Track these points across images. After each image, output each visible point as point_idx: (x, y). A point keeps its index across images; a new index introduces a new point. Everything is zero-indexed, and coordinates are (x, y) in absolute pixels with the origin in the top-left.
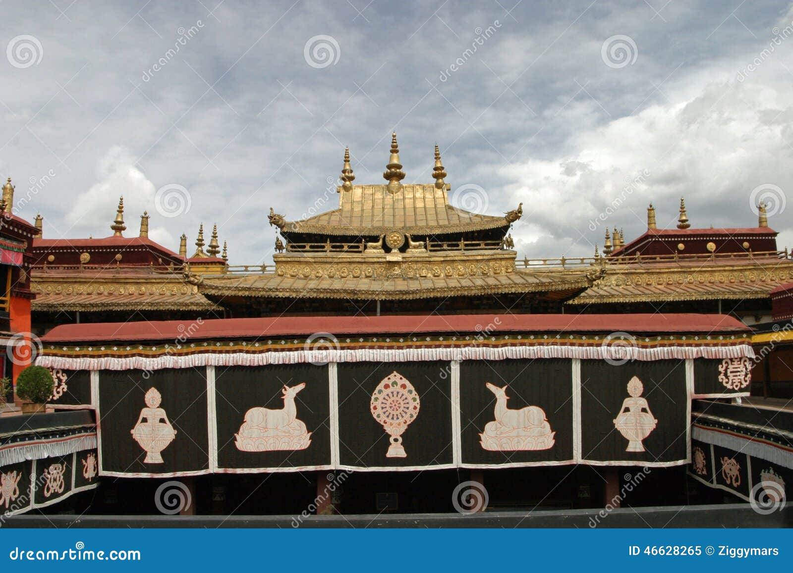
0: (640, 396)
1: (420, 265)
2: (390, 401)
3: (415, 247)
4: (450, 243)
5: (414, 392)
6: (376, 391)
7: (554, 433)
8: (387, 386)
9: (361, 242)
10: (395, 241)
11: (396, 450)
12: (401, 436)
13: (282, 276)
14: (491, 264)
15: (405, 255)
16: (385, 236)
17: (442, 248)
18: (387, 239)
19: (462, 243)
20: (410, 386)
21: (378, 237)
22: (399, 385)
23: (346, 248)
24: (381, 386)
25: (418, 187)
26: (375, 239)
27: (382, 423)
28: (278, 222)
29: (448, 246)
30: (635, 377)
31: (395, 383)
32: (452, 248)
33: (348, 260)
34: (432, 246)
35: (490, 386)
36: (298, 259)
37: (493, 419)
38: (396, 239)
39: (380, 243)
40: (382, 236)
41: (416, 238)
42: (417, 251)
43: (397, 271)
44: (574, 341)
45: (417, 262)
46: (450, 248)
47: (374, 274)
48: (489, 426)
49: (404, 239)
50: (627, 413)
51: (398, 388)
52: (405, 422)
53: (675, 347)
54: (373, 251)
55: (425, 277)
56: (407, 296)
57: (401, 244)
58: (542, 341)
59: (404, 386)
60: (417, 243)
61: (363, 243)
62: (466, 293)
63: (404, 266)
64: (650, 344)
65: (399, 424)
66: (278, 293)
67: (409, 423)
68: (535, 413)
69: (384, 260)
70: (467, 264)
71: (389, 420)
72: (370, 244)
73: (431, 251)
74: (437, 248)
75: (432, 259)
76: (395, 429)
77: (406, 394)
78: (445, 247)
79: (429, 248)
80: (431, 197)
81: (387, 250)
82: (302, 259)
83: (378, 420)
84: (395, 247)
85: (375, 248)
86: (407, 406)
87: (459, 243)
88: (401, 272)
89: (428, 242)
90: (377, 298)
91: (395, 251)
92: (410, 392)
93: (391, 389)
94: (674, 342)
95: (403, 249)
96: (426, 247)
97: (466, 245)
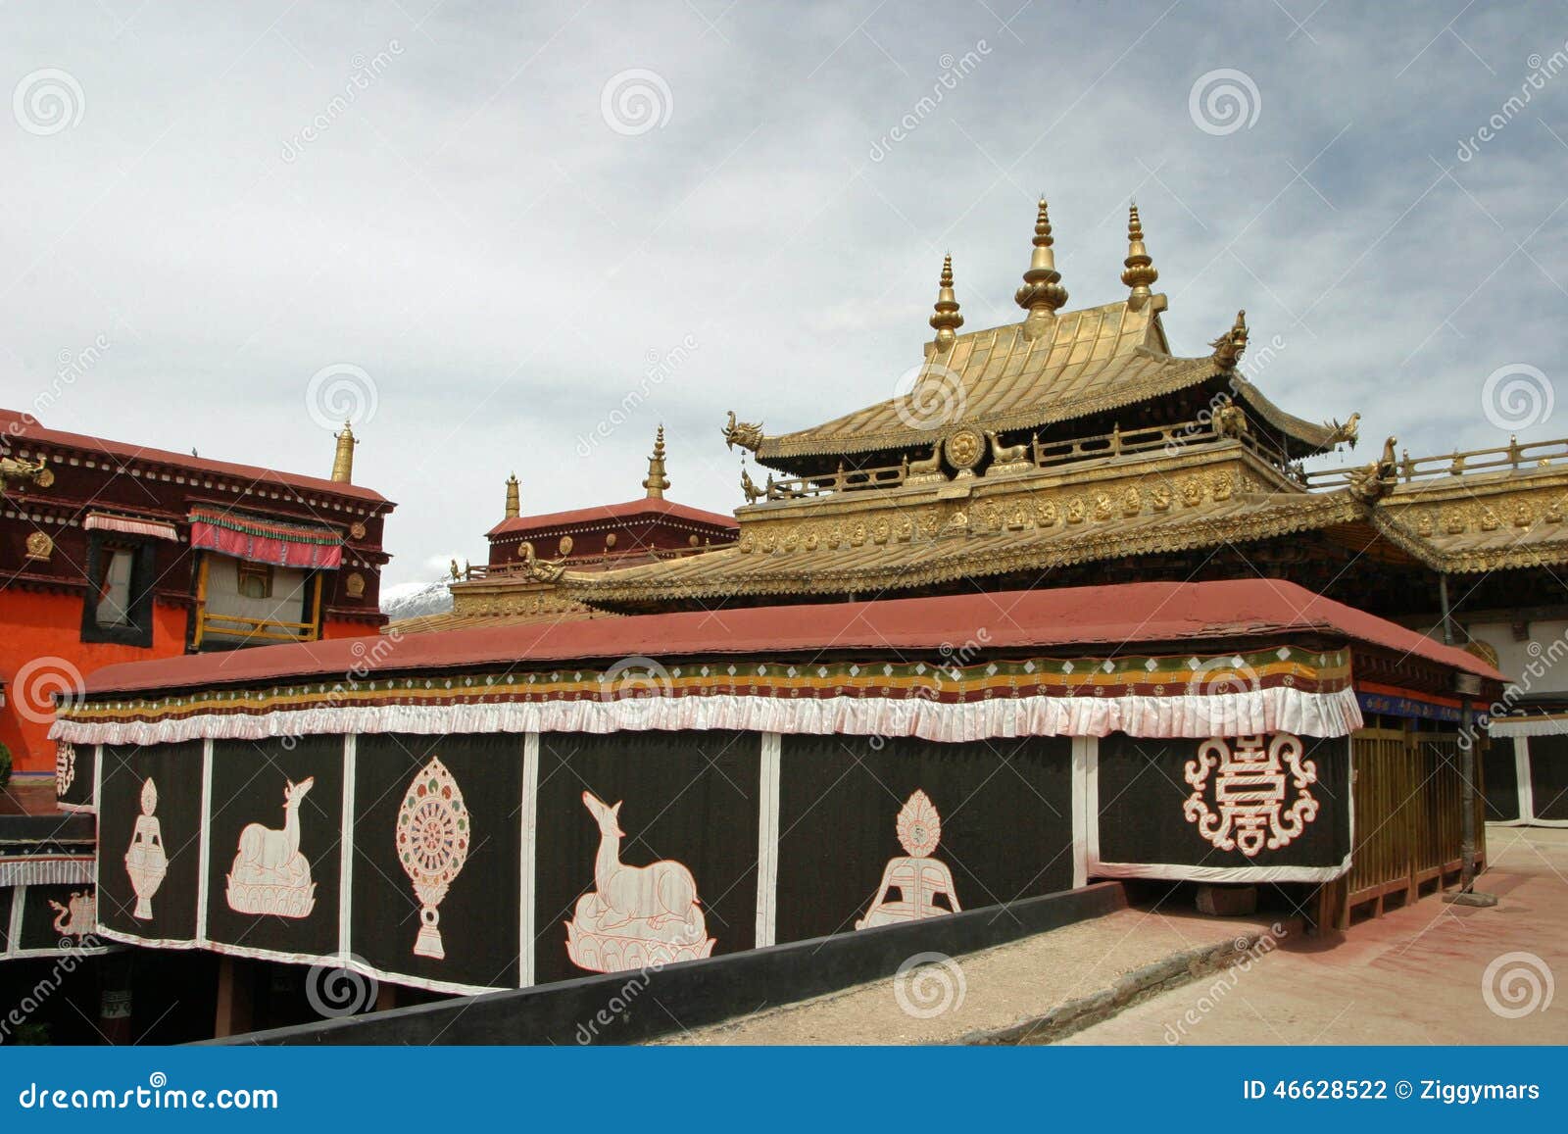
0: (931, 856)
1: (1011, 503)
2: (425, 823)
3: (1005, 461)
4: (1087, 440)
5: (463, 808)
6: (406, 801)
7: (713, 941)
8: (422, 791)
9: (899, 463)
10: (964, 451)
11: (429, 943)
12: (439, 907)
13: (748, 552)
14: (1177, 481)
15: (982, 481)
16: (944, 443)
17: (1069, 455)
18: (948, 449)
19: (1115, 438)
20: (457, 795)
21: (930, 445)
22: (440, 788)
23: (873, 480)
24: (412, 791)
25: (1090, 315)
26: (923, 451)
27: (411, 875)
28: (744, 439)
29: (1084, 447)
30: (919, 793)
31: (434, 783)
32: (1093, 452)
33: (867, 506)
34: (1047, 452)
35: (590, 801)
36: (776, 515)
37: (593, 889)
38: (964, 447)
39: (935, 459)
40: (939, 443)
41: (1008, 439)
42: (1010, 468)
43: (961, 519)
44: (769, 681)
45: (1004, 495)
46: (1087, 453)
47: (914, 533)
48: (585, 903)
49: (983, 445)
50: (895, 905)
51: (435, 797)
52: (445, 878)
53: (1040, 698)
54: (920, 480)
55: (1020, 529)
56: (908, 579)
57: (977, 455)
58: (697, 681)
59: (447, 792)
60: (1009, 451)
61: (904, 463)
62: (1035, 563)
63: (977, 508)
64: (963, 689)
65: (436, 881)
66: (673, 590)
67: (451, 878)
68: (673, 879)
69: (934, 498)
70: (1118, 488)
71: (421, 869)
72: (915, 464)
73: (1043, 465)
74: (1059, 455)
75: (1037, 485)
76: (431, 892)
77: (451, 813)
78: (1077, 451)
79: (1040, 458)
80: (1111, 334)
81: (949, 471)
82: (783, 514)
83: (405, 866)
84: (964, 466)
85: (923, 472)
86: (450, 838)
87: (1108, 437)
88: (970, 521)
89: (1035, 443)
90: (847, 589)
91: (965, 475)
92: (456, 805)
93: (428, 798)
94: (1036, 680)
95: (980, 470)
96: (1030, 456)
97: (1126, 441)
